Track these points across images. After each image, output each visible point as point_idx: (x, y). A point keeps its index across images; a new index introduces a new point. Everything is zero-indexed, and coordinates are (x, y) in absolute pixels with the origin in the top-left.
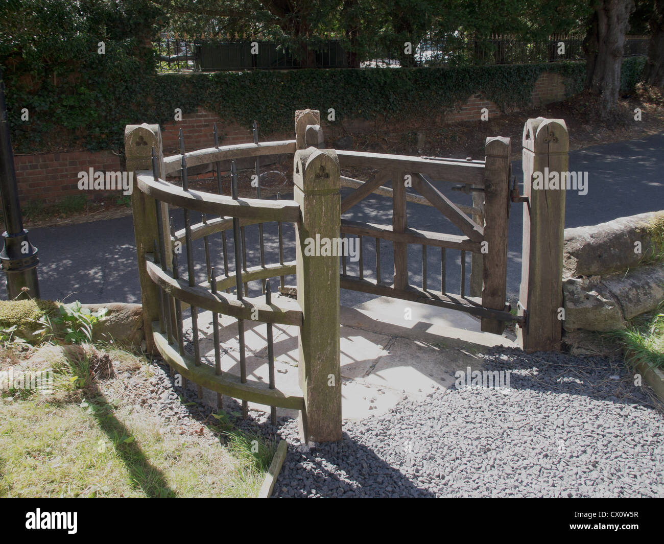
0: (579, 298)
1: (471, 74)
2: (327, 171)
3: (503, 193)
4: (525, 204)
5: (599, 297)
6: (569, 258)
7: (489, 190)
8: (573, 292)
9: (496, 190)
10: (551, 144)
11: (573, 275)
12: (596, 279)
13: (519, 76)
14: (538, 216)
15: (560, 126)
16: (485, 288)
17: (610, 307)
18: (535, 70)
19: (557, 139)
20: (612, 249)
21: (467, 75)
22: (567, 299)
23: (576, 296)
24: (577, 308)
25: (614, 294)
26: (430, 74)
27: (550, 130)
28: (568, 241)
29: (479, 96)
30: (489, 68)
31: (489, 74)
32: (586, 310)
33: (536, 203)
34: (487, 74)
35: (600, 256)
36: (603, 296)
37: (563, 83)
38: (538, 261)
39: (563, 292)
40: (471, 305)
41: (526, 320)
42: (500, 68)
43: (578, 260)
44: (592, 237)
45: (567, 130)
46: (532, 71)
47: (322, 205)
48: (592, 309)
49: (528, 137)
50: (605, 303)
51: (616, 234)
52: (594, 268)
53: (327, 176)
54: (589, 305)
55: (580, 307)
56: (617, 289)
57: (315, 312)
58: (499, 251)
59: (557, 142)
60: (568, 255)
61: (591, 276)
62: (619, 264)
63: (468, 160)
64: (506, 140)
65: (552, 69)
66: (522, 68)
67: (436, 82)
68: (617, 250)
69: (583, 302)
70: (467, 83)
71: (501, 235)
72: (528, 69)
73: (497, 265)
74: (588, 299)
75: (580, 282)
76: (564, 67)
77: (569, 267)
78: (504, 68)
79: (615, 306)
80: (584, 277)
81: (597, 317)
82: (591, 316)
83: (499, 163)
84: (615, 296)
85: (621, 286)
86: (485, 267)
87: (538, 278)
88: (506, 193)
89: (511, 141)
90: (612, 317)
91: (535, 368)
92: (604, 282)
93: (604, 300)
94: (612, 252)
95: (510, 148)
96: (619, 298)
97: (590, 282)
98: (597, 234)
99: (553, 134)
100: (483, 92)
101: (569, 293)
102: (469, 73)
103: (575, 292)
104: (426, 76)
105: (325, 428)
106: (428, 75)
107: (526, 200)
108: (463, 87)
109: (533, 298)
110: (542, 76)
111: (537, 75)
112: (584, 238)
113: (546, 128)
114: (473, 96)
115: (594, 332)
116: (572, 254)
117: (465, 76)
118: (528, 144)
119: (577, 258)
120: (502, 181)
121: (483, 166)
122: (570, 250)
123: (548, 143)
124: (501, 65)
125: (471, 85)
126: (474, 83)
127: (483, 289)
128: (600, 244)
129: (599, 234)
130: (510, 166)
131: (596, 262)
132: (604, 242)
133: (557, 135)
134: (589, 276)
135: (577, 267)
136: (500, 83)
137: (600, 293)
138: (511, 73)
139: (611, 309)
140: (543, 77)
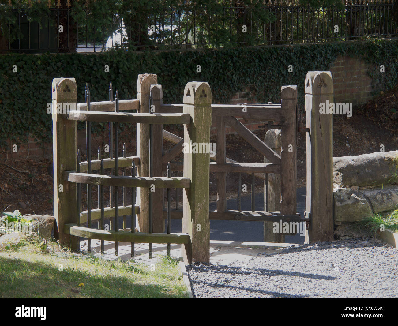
0: (344, 199)
1: (235, 59)
2: (205, 93)
3: (293, 125)
4: (307, 133)
5: (357, 197)
6: (338, 174)
7: (284, 124)
8: (340, 196)
9: (289, 124)
10: (322, 88)
11: (340, 186)
12: (355, 188)
13: (303, 62)
14: (316, 140)
15: (328, 75)
16: (283, 200)
17: (364, 203)
18: (326, 53)
19: (326, 84)
20: (366, 169)
21: (230, 62)
22: (336, 200)
23: (342, 198)
24: (343, 205)
25: (366, 196)
26: (179, 61)
27: (321, 78)
28: (337, 162)
29: (247, 94)
30: (259, 51)
31: (261, 60)
32: (348, 205)
33: (314, 131)
34: (257, 60)
35: (358, 173)
36: (359, 197)
37: (368, 74)
38: (317, 173)
39: (334, 196)
40: (273, 215)
41: (310, 219)
42: (275, 49)
43: (343, 174)
44: (353, 161)
45: (332, 79)
46: (321, 54)
47: (203, 113)
48: (352, 204)
49: (308, 84)
50: (360, 200)
51: (370, 160)
52: (354, 180)
53: (206, 96)
54: (350, 202)
55: (344, 204)
56: (369, 194)
57: (197, 177)
58: (291, 169)
59: (326, 87)
60: (337, 172)
61: (352, 186)
62: (371, 179)
63: (269, 104)
64: (294, 87)
65: (350, 52)
66: (307, 50)
67: (187, 73)
68: (370, 170)
69: (346, 201)
70: (229, 74)
71: (292, 157)
72: (316, 52)
73: (290, 180)
74: (349, 199)
75: (344, 190)
76: (369, 48)
77: (337, 181)
78: (281, 50)
79: (366, 203)
80: (347, 186)
81: (355, 210)
82: (351, 209)
83: (290, 104)
84: (367, 198)
85: (372, 193)
86: (282, 183)
87: (317, 186)
88: (295, 126)
89: (298, 88)
90: (364, 210)
91: (316, 245)
92: (361, 191)
93: (360, 199)
94: (367, 171)
95: (297, 93)
96: (370, 199)
97: (351, 190)
98: (357, 159)
99: (323, 81)
100: (252, 89)
101: (338, 196)
102: (232, 58)
103: (341, 196)
104: (173, 63)
105: (201, 253)
106: (176, 61)
107: (308, 130)
108: (224, 81)
109: (314, 201)
110: (336, 62)
111: (329, 61)
112: (347, 161)
113: (319, 77)
114: (238, 94)
115: (353, 223)
116: (339, 171)
117: (226, 63)
118: (308, 90)
119: (342, 173)
120: (292, 117)
121: (280, 107)
122: (338, 168)
123: (321, 87)
124: (278, 46)
125: (235, 78)
126: (239, 74)
127: (281, 201)
128: (358, 165)
129: (359, 159)
130: (297, 106)
131: (355, 176)
132: (361, 164)
133: (326, 82)
134: (350, 186)
135: (343, 179)
136: (276, 74)
137: (357, 195)
138: (291, 58)
139: (364, 204)
140: (338, 64)
